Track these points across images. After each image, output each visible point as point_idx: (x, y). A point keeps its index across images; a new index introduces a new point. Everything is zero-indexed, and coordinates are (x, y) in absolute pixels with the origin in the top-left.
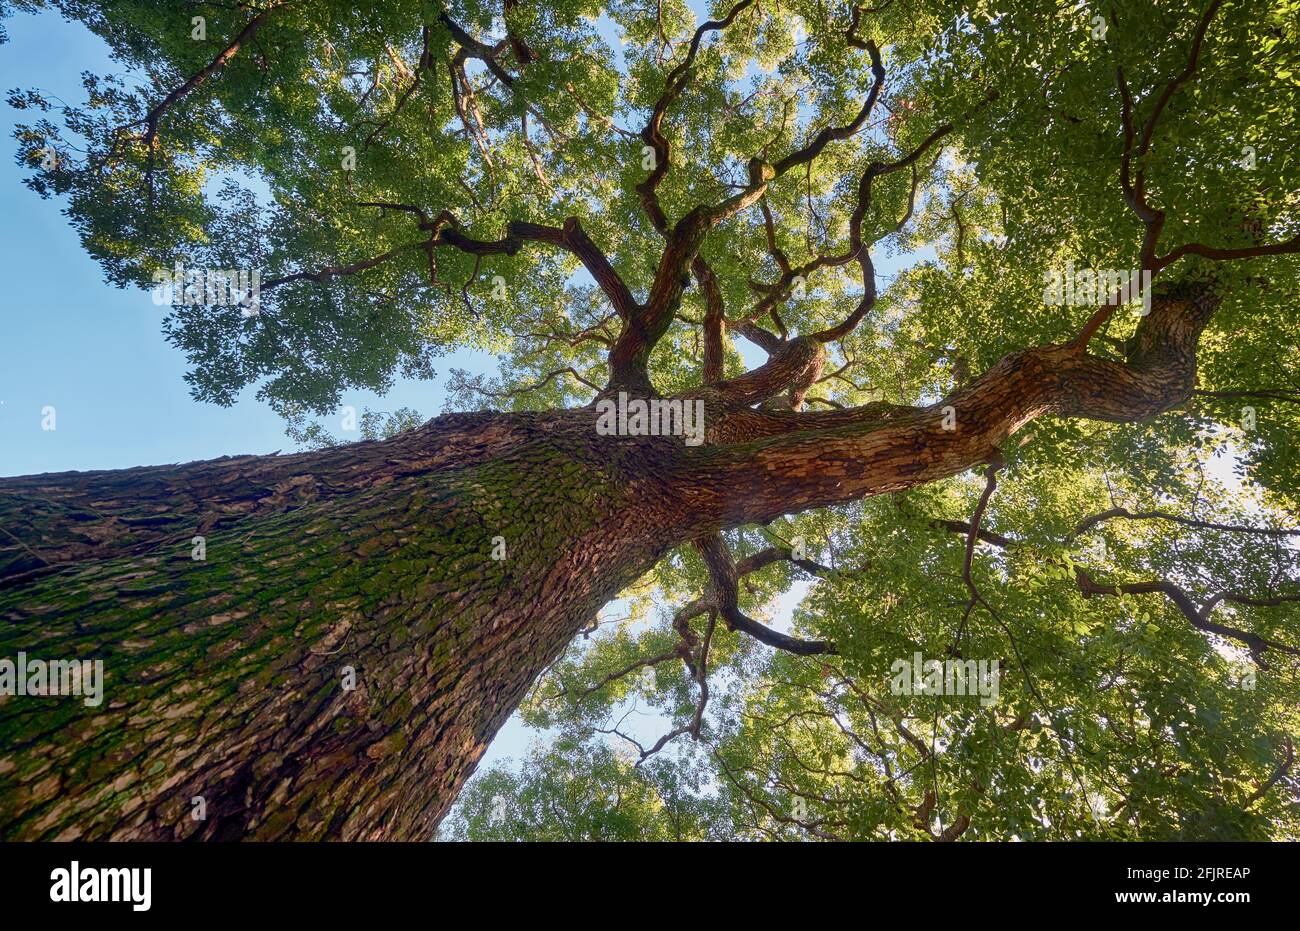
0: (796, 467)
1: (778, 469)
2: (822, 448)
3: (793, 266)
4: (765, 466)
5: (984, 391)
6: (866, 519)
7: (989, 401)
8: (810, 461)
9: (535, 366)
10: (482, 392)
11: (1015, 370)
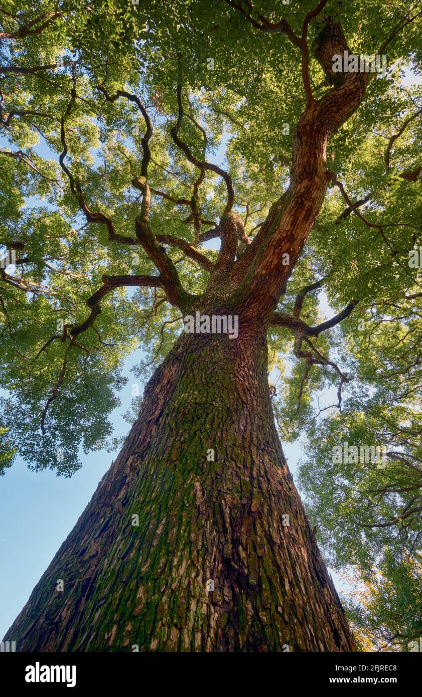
0: (272, 262)
1: (267, 270)
2: (272, 245)
3: (189, 199)
4: (262, 274)
5: (300, 158)
6: (315, 248)
7: (305, 160)
8: (274, 254)
9: (153, 336)
10: (148, 365)
11: (301, 139)
